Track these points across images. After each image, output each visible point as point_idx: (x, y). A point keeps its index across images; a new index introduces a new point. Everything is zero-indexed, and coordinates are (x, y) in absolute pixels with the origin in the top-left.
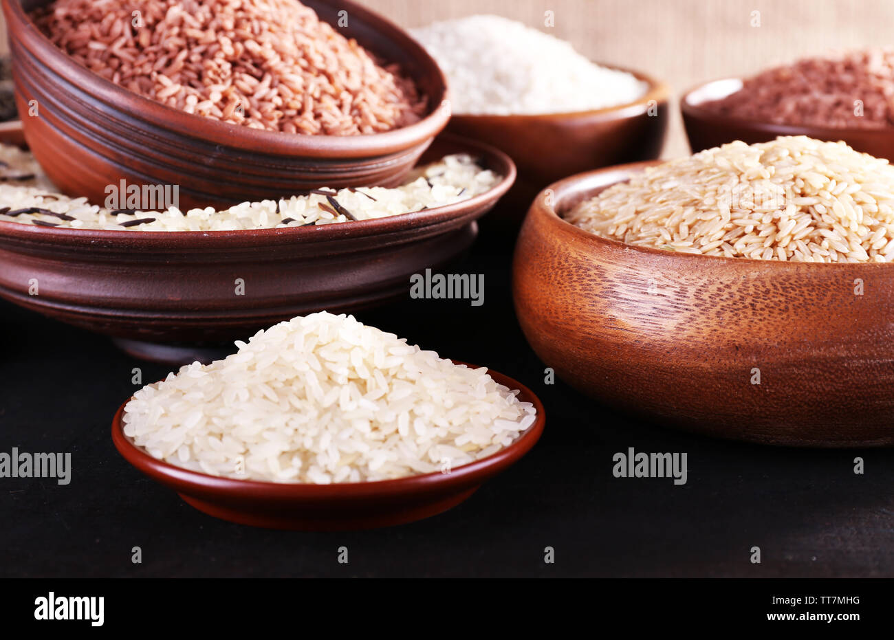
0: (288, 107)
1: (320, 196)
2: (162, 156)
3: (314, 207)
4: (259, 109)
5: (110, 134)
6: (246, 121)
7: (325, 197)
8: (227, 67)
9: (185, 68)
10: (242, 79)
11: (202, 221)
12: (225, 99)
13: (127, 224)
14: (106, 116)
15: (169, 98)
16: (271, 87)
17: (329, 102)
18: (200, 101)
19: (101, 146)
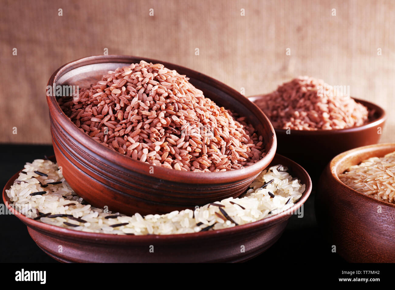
0: (195, 152)
1: (215, 207)
2: (131, 184)
3: (213, 215)
4: (180, 154)
5: (103, 171)
6: (174, 161)
7: (218, 207)
8: (163, 131)
9: (141, 132)
10: (170, 138)
11: (153, 223)
12: (162, 149)
13: (114, 226)
14: (102, 163)
15: (133, 150)
16: (186, 141)
17: (215, 148)
18: (149, 151)
19: (98, 177)
